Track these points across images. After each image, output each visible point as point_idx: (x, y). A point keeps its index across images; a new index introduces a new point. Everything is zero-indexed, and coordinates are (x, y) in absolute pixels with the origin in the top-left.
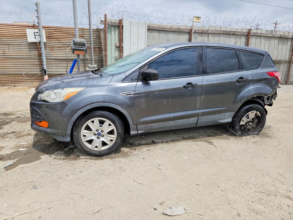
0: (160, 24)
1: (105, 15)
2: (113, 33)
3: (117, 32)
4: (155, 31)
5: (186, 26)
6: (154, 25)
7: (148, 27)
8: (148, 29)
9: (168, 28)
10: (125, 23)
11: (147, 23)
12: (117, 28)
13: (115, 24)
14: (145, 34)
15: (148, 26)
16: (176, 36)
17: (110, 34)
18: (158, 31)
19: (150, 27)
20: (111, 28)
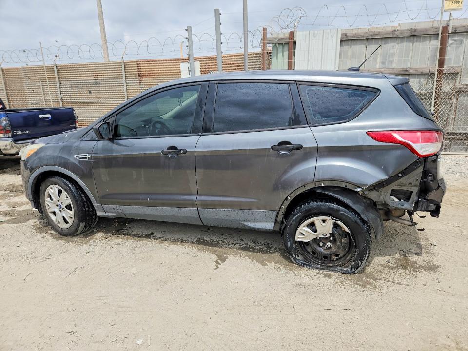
0: (371, 27)
1: (264, 29)
2: (280, 55)
3: (286, 53)
4: (358, 42)
5: (433, 22)
6: (354, 32)
7: (341, 37)
8: (341, 41)
9: (386, 33)
10: (298, 38)
11: (339, 30)
12: (286, 47)
13: (283, 41)
14: (336, 49)
15: (342, 35)
16: (406, 45)
17: (275, 57)
18: (365, 42)
19: (346, 35)
20: (277, 49)
